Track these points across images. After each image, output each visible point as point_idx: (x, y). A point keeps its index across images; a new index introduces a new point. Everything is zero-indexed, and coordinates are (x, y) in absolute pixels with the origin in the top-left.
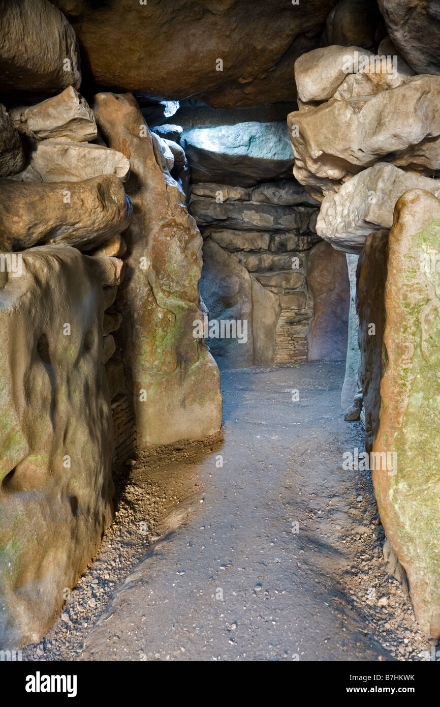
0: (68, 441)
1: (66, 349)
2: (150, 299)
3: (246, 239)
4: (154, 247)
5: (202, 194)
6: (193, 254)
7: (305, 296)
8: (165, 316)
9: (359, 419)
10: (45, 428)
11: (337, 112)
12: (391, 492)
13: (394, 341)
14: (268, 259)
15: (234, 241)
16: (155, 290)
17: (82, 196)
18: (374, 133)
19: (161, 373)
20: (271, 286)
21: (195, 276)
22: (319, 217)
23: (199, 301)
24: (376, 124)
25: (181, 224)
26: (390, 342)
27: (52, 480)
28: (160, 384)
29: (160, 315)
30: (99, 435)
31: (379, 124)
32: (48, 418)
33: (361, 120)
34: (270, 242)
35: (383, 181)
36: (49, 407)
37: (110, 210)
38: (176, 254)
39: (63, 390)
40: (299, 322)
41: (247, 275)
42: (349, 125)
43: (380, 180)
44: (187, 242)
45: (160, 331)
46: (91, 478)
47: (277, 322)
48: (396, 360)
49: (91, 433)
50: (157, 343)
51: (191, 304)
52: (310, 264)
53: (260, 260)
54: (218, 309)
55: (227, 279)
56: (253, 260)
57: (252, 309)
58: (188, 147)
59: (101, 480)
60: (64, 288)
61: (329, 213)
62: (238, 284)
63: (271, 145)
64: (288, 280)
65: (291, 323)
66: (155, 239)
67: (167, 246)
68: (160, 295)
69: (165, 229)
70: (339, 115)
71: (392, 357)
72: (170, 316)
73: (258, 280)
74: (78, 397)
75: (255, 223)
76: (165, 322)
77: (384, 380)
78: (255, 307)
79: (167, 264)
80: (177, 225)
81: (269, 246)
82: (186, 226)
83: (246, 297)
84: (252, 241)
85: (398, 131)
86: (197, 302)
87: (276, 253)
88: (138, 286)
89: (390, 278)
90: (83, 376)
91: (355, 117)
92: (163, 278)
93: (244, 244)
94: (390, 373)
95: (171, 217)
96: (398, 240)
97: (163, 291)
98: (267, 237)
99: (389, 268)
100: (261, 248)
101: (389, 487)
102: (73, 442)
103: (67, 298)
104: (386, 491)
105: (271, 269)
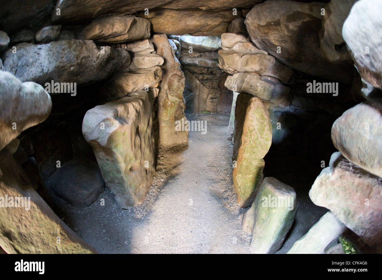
0: (144, 155)
1: (143, 128)
2: (167, 98)
3: (199, 70)
4: (169, 81)
5: (185, 54)
6: (182, 83)
7: (218, 90)
8: (171, 103)
9: (232, 140)
10: (139, 154)
11: (234, 57)
12: (237, 177)
13: (244, 139)
14: (206, 77)
15: (195, 70)
16: (168, 95)
17: (149, 78)
18: (245, 66)
19: (169, 122)
20: (206, 86)
21: (182, 90)
22: (226, 82)
23: (183, 99)
24: (246, 63)
25: (179, 75)
26: (243, 139)
27: (141, 166)
28: (169, 126)
29: (170, 103)
30: (152, 150)
31: (247, 64)
32: (140, 151)
33: (242, 60)
34: (207, 71)
35: (247, 78)
36: (140, 147)
37: (157, 79)
38: (176, 83)
39: (143, 140)
40: (215, 98)
41: (198, 82)
42: (238, 61)
43: (246, 78)
44: (180, 80)
45: (169, 109)
46: (150, 163)
47: (207, 98)
48: (244, 144)
49: (150, 150)
50: (168, 112)
51: (180, 100)
52: (220, 79)
53: (203, 77)
54: (187, 93)
55: (191, 83)
56: (201, 77)
57: (199, 94)
58: (181, 41)
59: (153, 162)
60: (143, 110)
61: (229, 82)
62: (195, 85)
63: (210, 42)
64: (212, 84)
65: (212, 98)
66: (170, 79)
67: (173, 81)
68: (170, 97)
69: (173, 76)
70: (235, 57)
71: (243, 143)
72: (173, 104)
73: (202, 83)
74: (147, 141)
75: (202, 65)
76: (171, 106)
77: (240, 149)
78: (200, 92)
79: (173, 87)
80: (177, 75)
81: (207, 72)
82: (180, 75)
83: (198, 89)
84: (201, 70)
85: (252, 67)
86: (182, 99)
87: (209, 74)
88: (163, 95)
89: (245, 122)
90: (148, 134)
91: (240, 59)
92: (171, 91)
93: (198, 71)
94: (241, 147)
95: (175, 73)
96: (249, 111)
97: (171, 95)
98: (206, 69)
99: (246, 118)
100: (204, 73)
101: (236, 175)
102: (146, 155)
103: (144, 113)
104: (236, 176)
105: (207, 80)
